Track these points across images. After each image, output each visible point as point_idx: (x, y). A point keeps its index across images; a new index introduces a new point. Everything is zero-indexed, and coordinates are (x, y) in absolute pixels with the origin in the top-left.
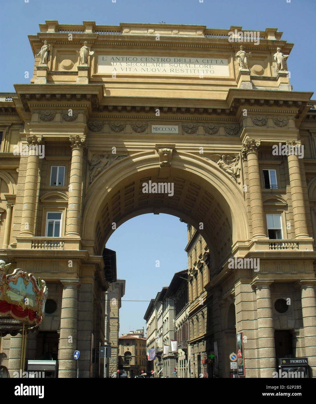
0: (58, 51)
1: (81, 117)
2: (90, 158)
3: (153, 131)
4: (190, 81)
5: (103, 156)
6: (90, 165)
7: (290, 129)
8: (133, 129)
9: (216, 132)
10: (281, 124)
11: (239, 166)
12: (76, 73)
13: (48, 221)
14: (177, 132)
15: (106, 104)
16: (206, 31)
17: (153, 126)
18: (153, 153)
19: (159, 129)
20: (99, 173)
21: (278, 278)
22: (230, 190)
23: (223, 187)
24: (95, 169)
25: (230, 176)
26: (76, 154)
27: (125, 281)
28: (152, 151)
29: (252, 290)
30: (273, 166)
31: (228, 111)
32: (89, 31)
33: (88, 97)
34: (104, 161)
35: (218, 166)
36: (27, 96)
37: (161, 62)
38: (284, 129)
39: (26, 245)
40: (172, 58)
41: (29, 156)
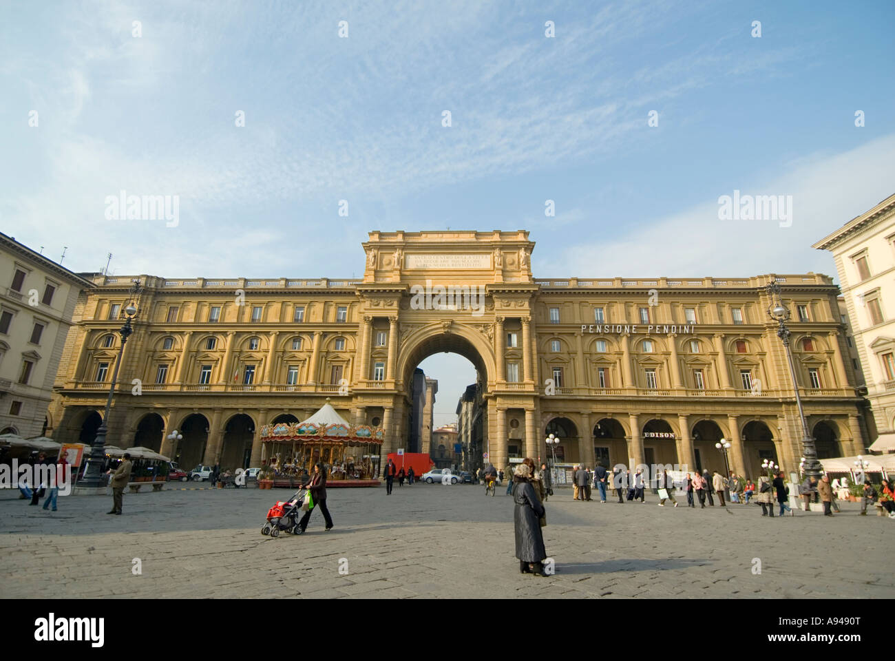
1: (395, 303)
2: (401, 329)
4: (463, 273)
5: (408, 326)
6: (401, 332)
7: (525, 309)
10: (520, 304)
11: (493, 331)
12: (392, 272)
13: (376, 368)
16: (477, 234)
18: (440, 323)
20: (408, 337)
21: (511, 407)
22: (486, 349)
26: (392, 326)
27: (437, 381)
30: (515, 332)
32: (400, 238)
33: (400, 291)
34: (410, 329)
35: (479, 332)
36: (363, 290)
37: (446, 259)
38: (521, 308)
39: (363, 386)
40: (454, 256)
41: (364, 328)
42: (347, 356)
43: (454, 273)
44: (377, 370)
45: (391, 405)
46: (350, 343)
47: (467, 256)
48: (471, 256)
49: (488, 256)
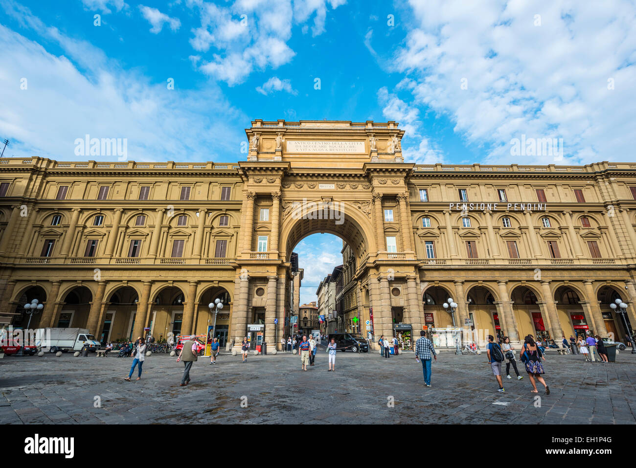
0: (263, 139)
1: (278, 182)
2: (283, 204)
3: (320, 188)
4: (341, 156)
5: (290, 203)
6: (283, 208)
7: (401, 186)
8: (308, 186)
9: (356, 188)
10: (395, 182)
11: (370, 208)
12: (274, 153)
13: (259, 241)
14: (334, 188)
15: (292, 172)
16: (352, 124)
17: (320, 185)
18: (320, 201)
19: (323, 187)
20: (289, 212)
22: (365, 223)
23: (361, 221)
24: (286, 211)
25: (365, 214)
26: (275, 202)
28: (319, 199)
29: (378, 282)
30: (390, 208)
31: (364, 175)
32: (281, 125)
33: (282, 169)
34: (291, 205)
35: (357, 208)
36: (246, 168)
37: (324, 145)
38: (397, 185)
39: (247, 257)
40: (331, 142)
41: (248, 205)
42: (231, 231)
43: (332, 156)
44: (261, 243)
45: (275, 275)
46: (234, 219)
47: (344, 143)
48: (348, 143)
49: (363, 143)
